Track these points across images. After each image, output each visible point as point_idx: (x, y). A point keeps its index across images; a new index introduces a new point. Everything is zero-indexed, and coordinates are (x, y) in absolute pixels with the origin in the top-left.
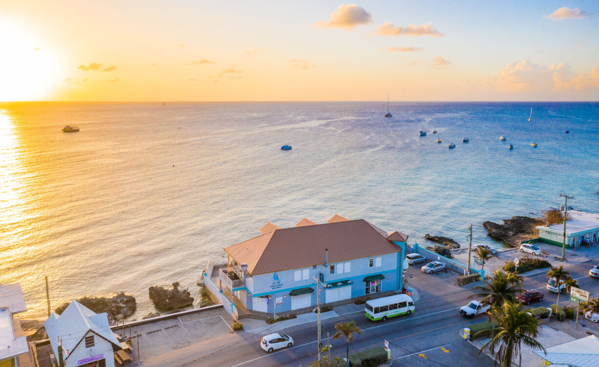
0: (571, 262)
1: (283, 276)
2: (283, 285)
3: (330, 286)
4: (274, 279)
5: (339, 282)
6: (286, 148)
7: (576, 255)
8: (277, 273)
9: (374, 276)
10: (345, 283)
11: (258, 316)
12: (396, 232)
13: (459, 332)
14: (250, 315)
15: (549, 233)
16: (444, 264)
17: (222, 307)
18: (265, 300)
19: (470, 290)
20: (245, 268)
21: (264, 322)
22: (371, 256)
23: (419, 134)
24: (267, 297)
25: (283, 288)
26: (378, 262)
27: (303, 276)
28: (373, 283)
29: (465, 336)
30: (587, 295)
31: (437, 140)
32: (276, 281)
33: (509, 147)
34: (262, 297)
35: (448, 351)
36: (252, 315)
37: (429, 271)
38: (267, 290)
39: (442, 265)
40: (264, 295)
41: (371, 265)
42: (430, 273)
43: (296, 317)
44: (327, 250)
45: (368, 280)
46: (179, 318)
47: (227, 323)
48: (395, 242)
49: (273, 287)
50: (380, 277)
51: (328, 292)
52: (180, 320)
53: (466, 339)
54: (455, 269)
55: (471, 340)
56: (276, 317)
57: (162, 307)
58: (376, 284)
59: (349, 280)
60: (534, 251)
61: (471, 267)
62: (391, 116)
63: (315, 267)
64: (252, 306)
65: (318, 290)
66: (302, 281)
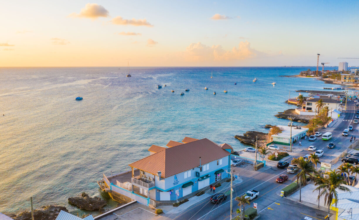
0: (296, 152)
1: (179, 176)
2: (179, 182)
3: (201, 179)
4: (175, 179)
5: (204, 176)
6: (79, 99)
7: (295, 148)
8: (176, 175)
9: (219, 170)
10: (207, 176)
11: (166, 203)
12: (226, 144)
13: (276, 194)
14: (160, 204)
15: (279, 138)
16: (241, 160)
17: (136, 202)
18: (169, 193)
19: (263, 172)
20: (160, 174)
21: (172, 207)
22: (218, 159)
23: (158, 87)
24: (170, 191)
25: (179, 183)
26: (221, 161)
27: (188, 175)
28: (218, 174)
29: (282, 195)
30: (330, 166)
31: (172, 91)
32: (176, 180)
33: (214, 93)
34: (168, 191)
35: (279, 204)
36: (162, 204)
37: (235, 165)
38: (172, 186)
39: (240, 161)
40: (169, 190)
41: (218, 164)
42: (236, 166)
43: (188, 201)
44: (200, 157)
45: (217, 173)
46: (113, 213)
47: (148, 211)
48: (226, 150)
49: (174, 184)
50: (221, 171)
51: (200, 183)
52: (116, 215)
53: (283, 197)
54: (247, 162)
55: (285, 197)
56: (178, 202)
57: (89, 209)
58: (219, 175)
59: (208, 175)
60: (276, 148)
61: (257, 160)
62: (131, 76)
63: (193, 169)
64: (160, 199)
65: (195, 183)
66: (188, 178)
